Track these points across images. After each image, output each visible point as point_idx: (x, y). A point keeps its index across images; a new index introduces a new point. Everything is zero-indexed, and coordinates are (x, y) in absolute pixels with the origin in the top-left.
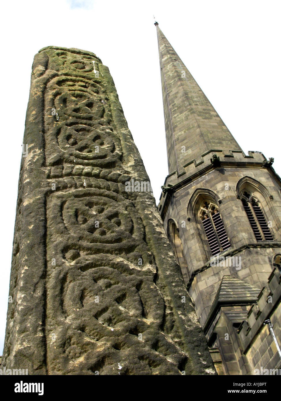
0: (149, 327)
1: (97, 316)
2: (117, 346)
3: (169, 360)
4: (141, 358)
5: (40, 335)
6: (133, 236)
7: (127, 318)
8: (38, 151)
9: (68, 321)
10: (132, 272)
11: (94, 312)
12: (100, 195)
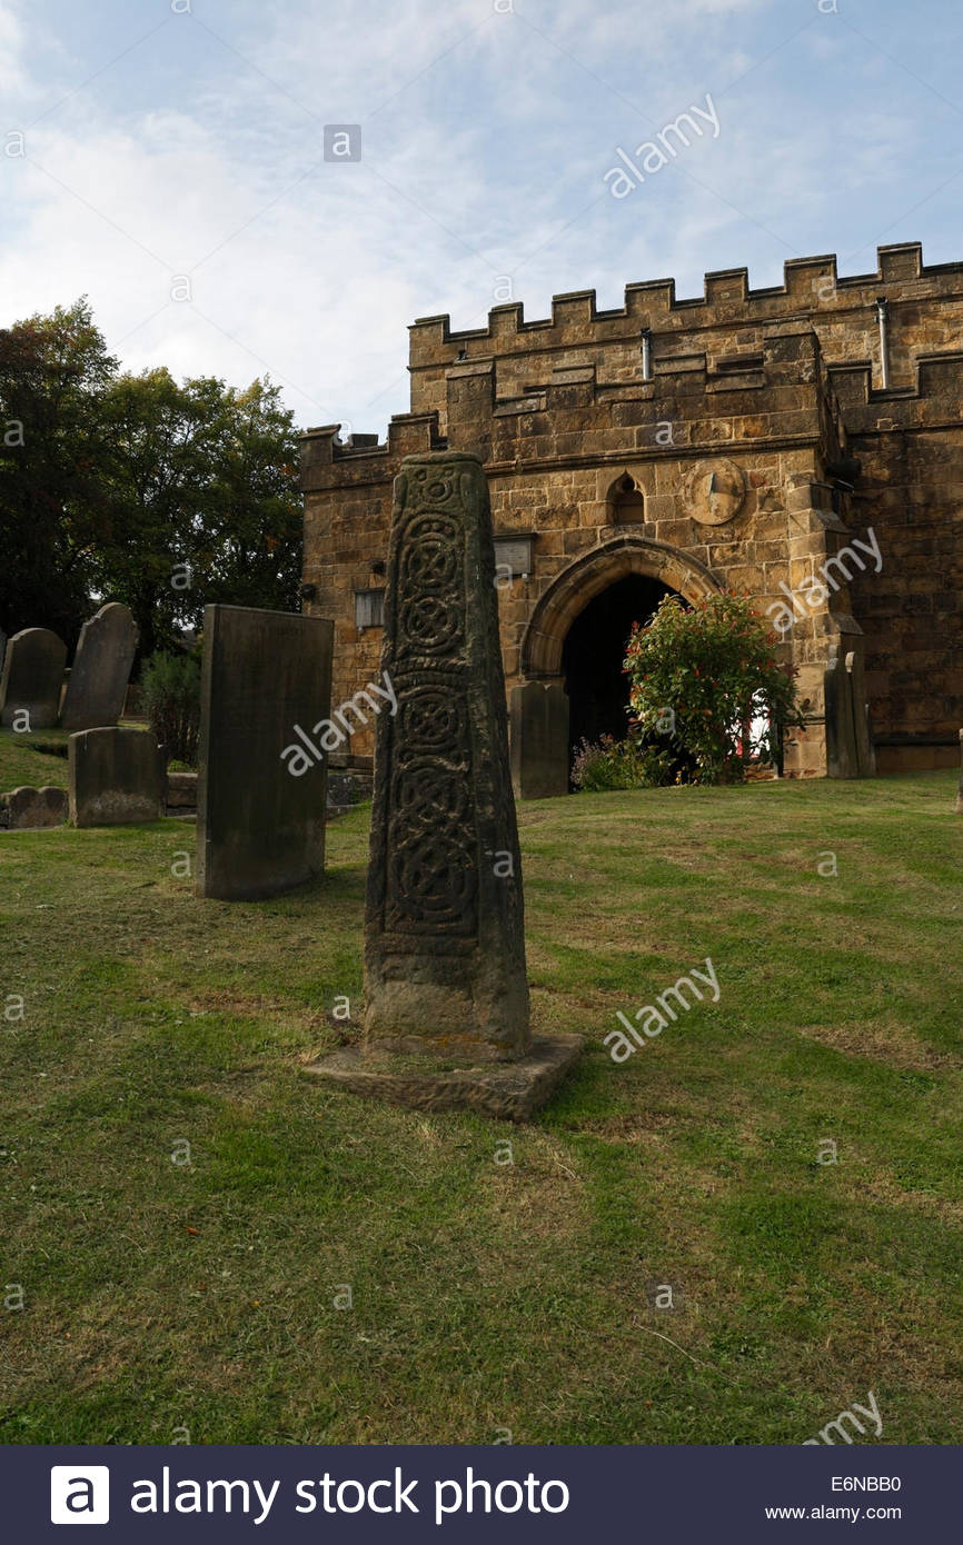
0: (452, 820)
1: (419, 810)
2: (429, 834)
3: (461, 845)
4: (442, 843)
5: (382, 824)
6: (456, 736)
7: (438, 813)
8: (390, 643)
9: (399, 815)
10: (447, 772)
11: (416, 807)
12: (436, 692)
